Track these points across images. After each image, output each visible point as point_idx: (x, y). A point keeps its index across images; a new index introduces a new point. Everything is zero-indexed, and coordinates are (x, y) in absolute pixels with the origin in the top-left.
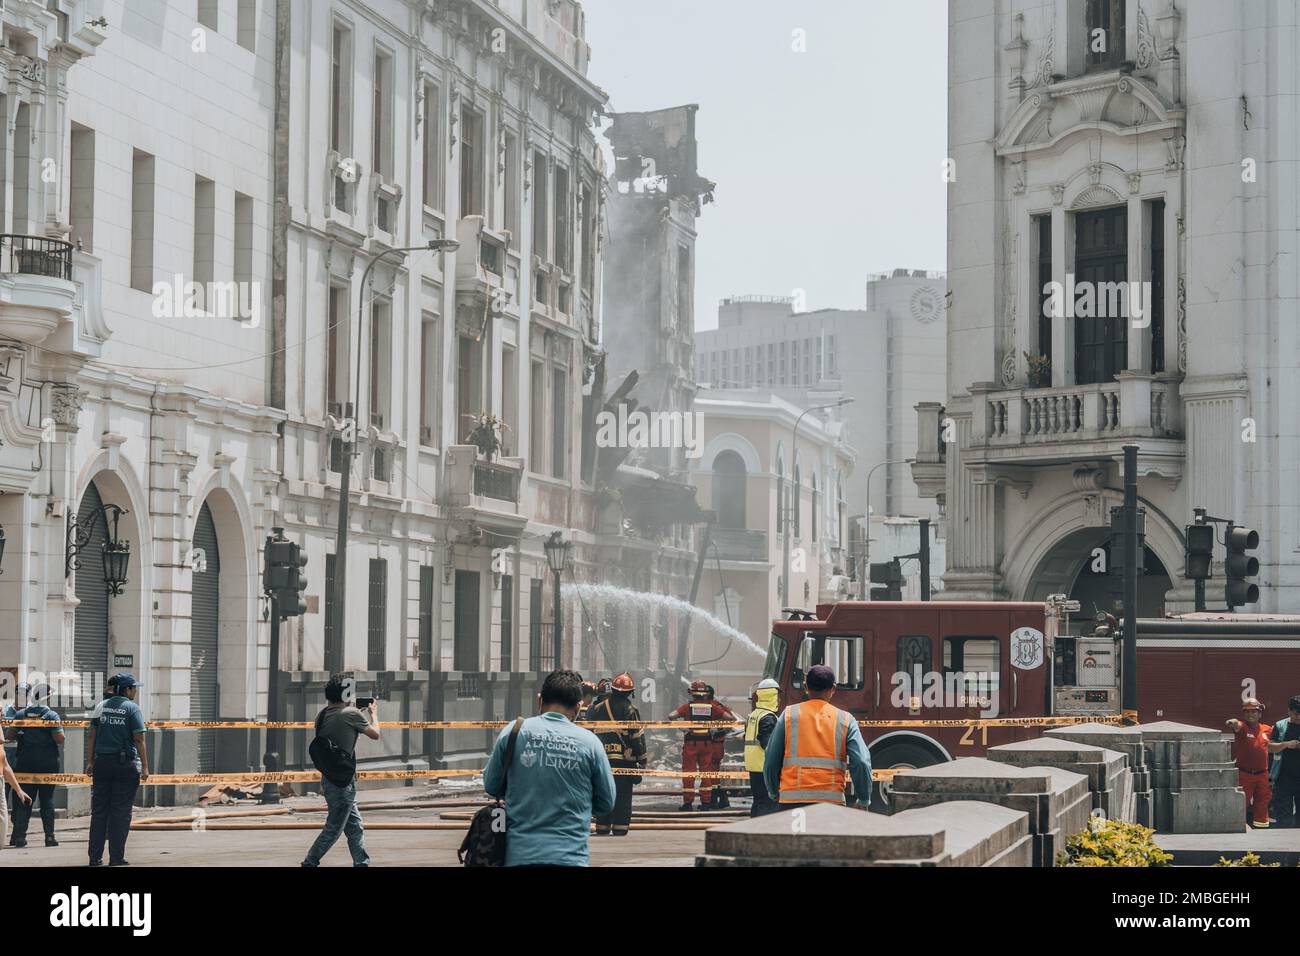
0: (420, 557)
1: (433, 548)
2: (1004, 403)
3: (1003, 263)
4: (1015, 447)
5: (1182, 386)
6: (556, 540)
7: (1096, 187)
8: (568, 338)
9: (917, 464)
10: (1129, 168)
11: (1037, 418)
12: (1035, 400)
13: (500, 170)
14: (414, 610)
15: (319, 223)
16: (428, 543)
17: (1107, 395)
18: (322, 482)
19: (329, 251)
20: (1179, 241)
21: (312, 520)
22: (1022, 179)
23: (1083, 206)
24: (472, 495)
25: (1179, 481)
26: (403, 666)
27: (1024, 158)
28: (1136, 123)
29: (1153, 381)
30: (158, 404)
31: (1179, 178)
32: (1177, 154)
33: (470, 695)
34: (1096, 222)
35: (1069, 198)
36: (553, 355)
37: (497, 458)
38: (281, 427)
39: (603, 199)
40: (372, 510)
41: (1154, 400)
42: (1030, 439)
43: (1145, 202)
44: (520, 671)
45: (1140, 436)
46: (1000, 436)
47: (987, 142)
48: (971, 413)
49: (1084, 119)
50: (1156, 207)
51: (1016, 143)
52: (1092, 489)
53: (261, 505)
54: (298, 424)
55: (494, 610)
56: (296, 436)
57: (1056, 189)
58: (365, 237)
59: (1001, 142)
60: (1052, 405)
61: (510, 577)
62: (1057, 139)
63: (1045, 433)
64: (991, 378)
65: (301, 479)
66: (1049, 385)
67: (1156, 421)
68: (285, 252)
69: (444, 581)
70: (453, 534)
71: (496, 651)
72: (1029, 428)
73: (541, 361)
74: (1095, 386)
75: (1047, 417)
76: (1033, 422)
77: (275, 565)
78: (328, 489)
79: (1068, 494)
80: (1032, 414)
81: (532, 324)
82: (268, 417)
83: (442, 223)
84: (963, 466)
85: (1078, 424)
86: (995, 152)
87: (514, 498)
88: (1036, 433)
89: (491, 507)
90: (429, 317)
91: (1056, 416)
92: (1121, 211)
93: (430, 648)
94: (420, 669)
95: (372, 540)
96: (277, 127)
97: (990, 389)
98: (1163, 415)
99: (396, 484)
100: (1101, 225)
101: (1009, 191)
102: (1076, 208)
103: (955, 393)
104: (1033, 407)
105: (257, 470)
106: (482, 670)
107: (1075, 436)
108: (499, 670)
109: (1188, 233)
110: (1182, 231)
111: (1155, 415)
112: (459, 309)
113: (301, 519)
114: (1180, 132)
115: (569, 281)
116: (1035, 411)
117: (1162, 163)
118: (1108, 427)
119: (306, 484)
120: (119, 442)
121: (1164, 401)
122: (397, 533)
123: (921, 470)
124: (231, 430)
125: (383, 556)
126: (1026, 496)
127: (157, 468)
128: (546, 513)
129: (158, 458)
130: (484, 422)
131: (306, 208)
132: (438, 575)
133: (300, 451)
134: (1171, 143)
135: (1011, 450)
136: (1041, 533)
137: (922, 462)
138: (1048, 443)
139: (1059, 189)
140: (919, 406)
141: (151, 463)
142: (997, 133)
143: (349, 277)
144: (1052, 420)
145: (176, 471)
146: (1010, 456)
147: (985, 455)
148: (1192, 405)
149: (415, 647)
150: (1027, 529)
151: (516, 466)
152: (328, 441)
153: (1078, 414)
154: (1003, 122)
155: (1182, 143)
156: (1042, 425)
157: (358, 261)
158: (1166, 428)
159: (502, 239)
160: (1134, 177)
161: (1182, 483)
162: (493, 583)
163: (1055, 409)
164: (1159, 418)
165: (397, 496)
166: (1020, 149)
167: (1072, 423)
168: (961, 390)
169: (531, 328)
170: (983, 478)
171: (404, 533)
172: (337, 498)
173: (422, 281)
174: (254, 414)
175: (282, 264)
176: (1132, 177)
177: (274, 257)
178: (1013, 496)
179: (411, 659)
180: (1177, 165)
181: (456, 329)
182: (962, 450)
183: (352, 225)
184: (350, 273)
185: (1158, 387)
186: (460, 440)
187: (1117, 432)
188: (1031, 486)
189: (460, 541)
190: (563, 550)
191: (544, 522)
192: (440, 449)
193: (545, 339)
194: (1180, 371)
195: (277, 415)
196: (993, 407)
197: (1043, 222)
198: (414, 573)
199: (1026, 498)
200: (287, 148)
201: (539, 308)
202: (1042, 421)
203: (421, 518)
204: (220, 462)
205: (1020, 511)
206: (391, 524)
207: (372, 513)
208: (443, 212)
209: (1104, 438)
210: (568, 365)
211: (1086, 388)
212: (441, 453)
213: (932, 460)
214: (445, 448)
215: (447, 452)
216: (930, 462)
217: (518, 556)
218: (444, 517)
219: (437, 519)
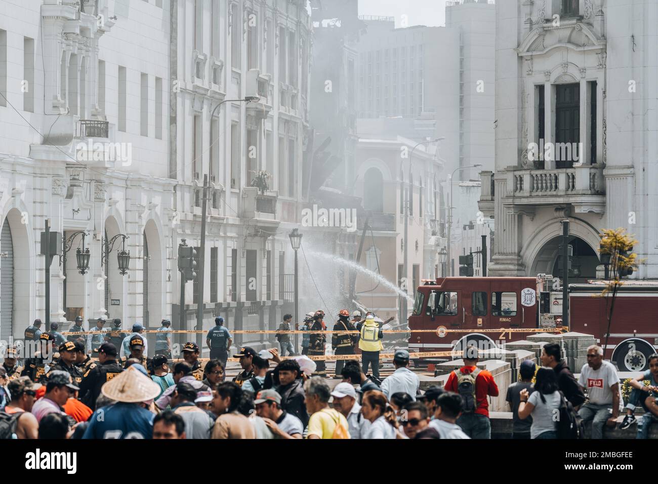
0: (232, 245)
1: (237, 240)
2: (522, 176)
3: (522, 107)
4: (527, 197)
5: (604, 170)
6: (295, 234)
7: (565, 74)
8: (296, 123)
9: (482, 201)
10: (581, 66)
11: (537, 184)
12: (537, 175)
13: (265, 41)
14: (229, 272)
15: (190, 87)
16: (235, 238)
17: (570, 174)
18: (191, 213)
19: (194, 99)
20: (603, 102)
21: (188, 231)
22: (531, 68)
23: (560, 82)
24: (256, 212)
25: (603, 214)
26: (225, 300)
27: (532, 58)
28: (584, 45)
29: (591, 168)
30: (129, 183)
31: (604, 72)
32: (603, 61)
33: (253, 313)
34: (566, 90)
35: (553, 79)
36: (288, 133)
37: (267, 193)
38: (175, 187)
39: (312, 44)
40: (212, 224)
41: (591, 177)
42: (534, 194)
43: (588, 82)
44: (275, 300)
45: (584, 194)
46: (520, 192)
47: (514, 49)
48: (506, 179)
49: (560, 41)
50: (593, 85)
51: (528, 51)
52: (564, 217)
53: (167, 225)
54: (182, 185)
55: (263, 269)
56: (181, 191)
57: (547, 73)
58: (208, 90)
59: (521, 50)
60: (544, 178)
61: (270, 251)
62: (547, 50)
63: (541, 191)
64: (516, 164)
65: (183, 212)
66: (543, 168)
67: (592, 187)
68: (176, 103)
69: (242, 256)
70: (246, 232)
71: (264, 291)
72: (533, 188)
73: (283, 136)
74: (564, 170)
75: (542, 183)
76: (535, 185)
77: (183, 257)
78: (195, 216)
79: (552, 219)
80: (535, 182)
81: (279, 118)
82: (170, 184)
83: (240, 75)
84: (503, 206)
85: (556, 187)
86: (518, 54)
87: (273, 212)
88: (537, 191)
89: (264, 218)
90: (234, 123)
91: (546, 183)
92: (577, 85)
93: (235, 290)
94: (232, 301)
95: (212, 238)
96: (171, 42)
97: (516, 169)
98: (596, 184)
99: (221, 210)
100: (568, 90)
101: (525, 73)
102: (557, 83)
103: (498, 169)
104: (535, 178)
105: (165, 209)
106: (258, 300)
107: (554, 193)
108: (266, 300)
109: (607, 98)
110: (605, 97)
111: (592, 184)
112: (248, 117)
113: (184, 231)
114: (604, 51)
115: (296, 92)
116: (537, 180)
117: (596, 64)
118: (570, 190)
119: (186, 214)
120: (116, 202)
121: (596, 177)
122: (222, 234)
124: (155, 191)
125: (216, 246)
126: (532, 219)
127: (129, 213)
128: (286, 216)
129: (129, 208)
130: (260, 174)
131: (184, 80)
132: (239, 254)
133: (183, 199)
134: (600, 55)
135: (525, 199)
136: (540, 237)
138: (543, 196)
139: (548, 74)
140: (482, 173)
141: (126, 211)
142: (519, 46)
143: (201, 110)
144: (544, 185)
145: (137, 214)
146: (525, 201)
147: (513, 201)
148: (609, 179)
149: (230, 290)
150: (533, 235)
151: (275, 195)
152: (194, 192)
153: (556, 183)
154: (522, 41)
155: (605, 56)
156: (540, 187)
157: (205, 101)
158: (597, 190)
159: (267, 78)
160: (583, 71)
161: (604, 215)
162: (263, 255)
163: (546, 180)
164: (594, 185)
165: (222, 216)
166: (530, 54)
167: (554, 187)
168: (502, 169)
169: (279, 120)
170: (512, 211)
171: (225, 233)
172: (201, 220)
173: (232, 106)
174: (163, 182)
175: (174, 108)
176: (582, 70)
177: (170, 105)
178: (526, 220)
179: (228, 296)
180: (602, 66)
181: (246, 127)
182: (502, 198)
183: (203, 85)
184: (202, 108)
185: (593, 171)
186: (248, 184)
187: (574, 192)
188: (535, 215)
189: (250, 235)
190: (298, 238)
191: (285, 221)
192: (240, 189)
193: (285, 124)
194: (603, 163)
195: (174, 182)
196: (517, 177)
197: (541, 89)
198: (229, 253)
199: (532, 220)
200: (177, 52)
201: (283, 110)
202: (540, 185)
203: (233, 225)
204: (152, 207)
205: (530, 227)
206: (219, 230)
207: (212, 225)
208: (240, 69)
209: (568, 195)
210: (296, 137)
211: (560, 170)
212: (240, 191)
213: (488, 199)
214: (242, 189)
215: (243, 191)
216: (487, 200)
217: (273, 240)
218: (242, 224)
219: (238, 225)
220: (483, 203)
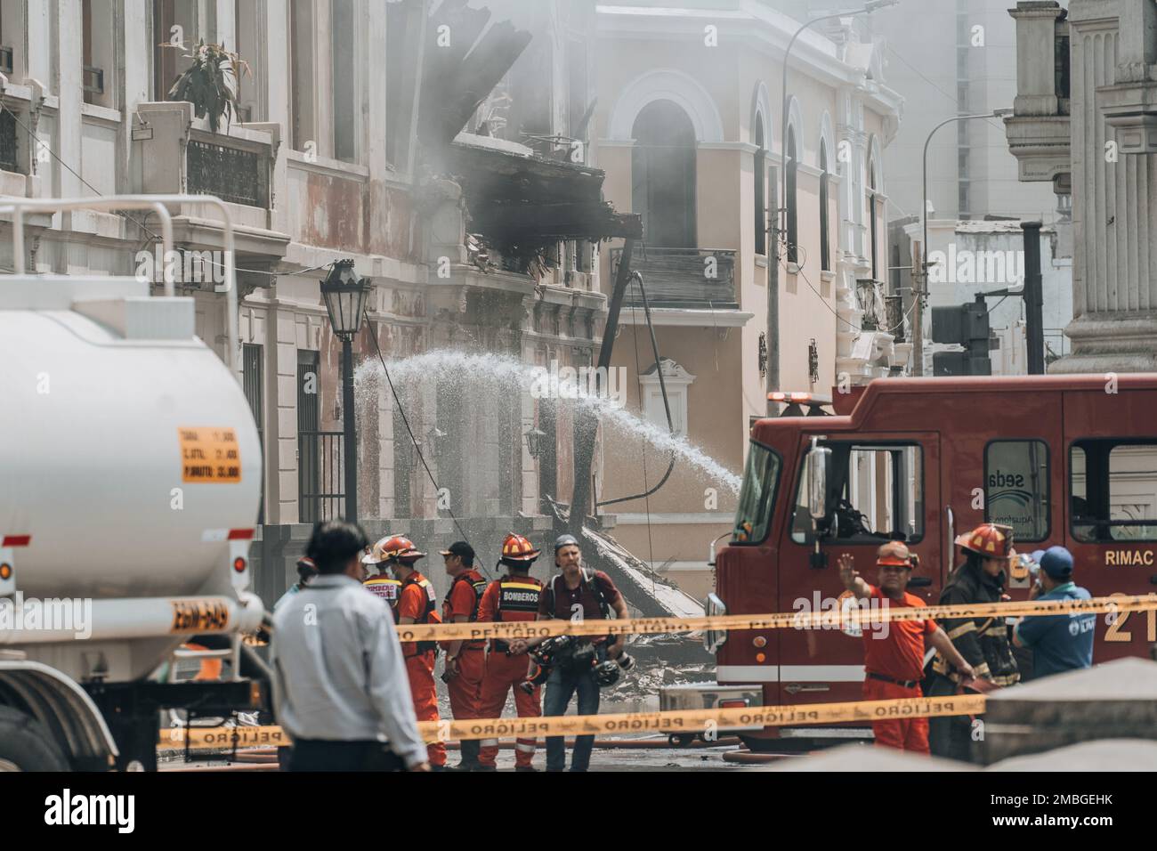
6: (344, 278)
9: (1016, 118)
24: (185, 194)
37: (230, 126)
44: (282, 523)
48: (1115, 21)
61: (259, 347)
84: (1103, 120)
87: (261, 199)
99: (41, 177)
123: (1024, 130)
128: (324, 228)
130: (204, 57)
137: (1025, 115)
140: (1019, 9)
147: (1144, 98)
151: (266, 138)
170: (1141, 141)
182: (1099, 91)
186: (159, 92)
190: (356, 295)
191: (318, 242)
192: (122, 110)
203: (91, 240)
212: (123, 117)
213: (1044, 110)
214: (131, 108)
215: (135, 114)
216: (1040, 115)
217: (271, 309)
218: (133, 236)
219: (118, 241)
220: (1029, 127)
